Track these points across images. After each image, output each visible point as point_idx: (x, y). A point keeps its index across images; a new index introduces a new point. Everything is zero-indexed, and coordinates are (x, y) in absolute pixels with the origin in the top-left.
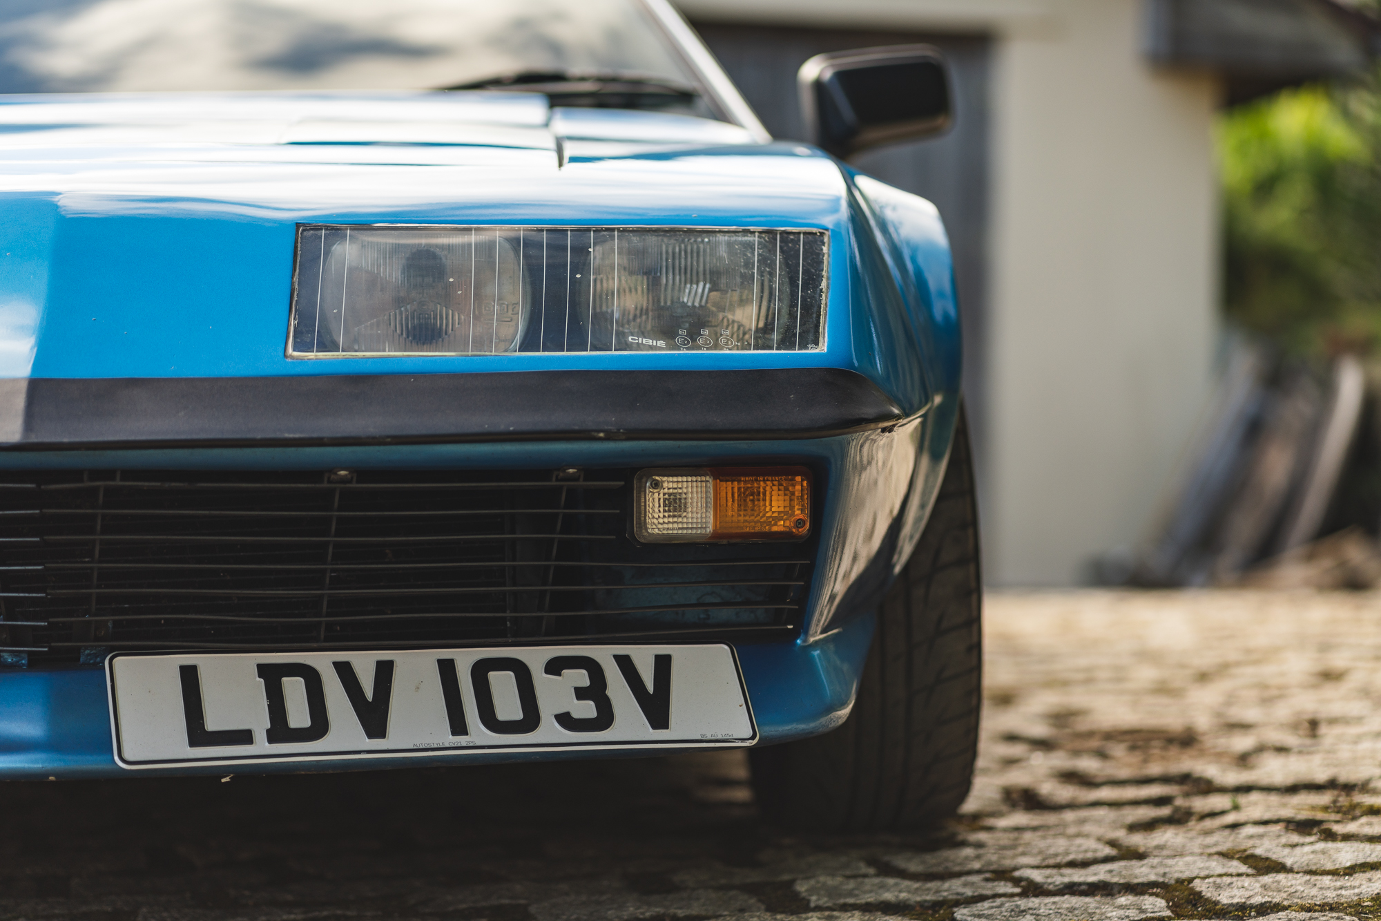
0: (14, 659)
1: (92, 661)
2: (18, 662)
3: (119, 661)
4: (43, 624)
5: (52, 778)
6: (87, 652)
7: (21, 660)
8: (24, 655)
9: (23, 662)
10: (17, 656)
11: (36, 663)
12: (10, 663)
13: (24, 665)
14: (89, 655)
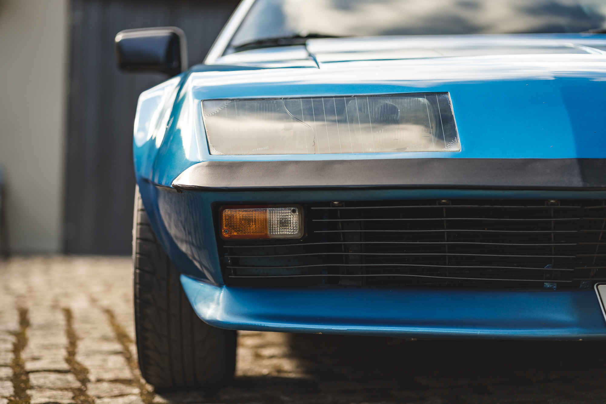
0: (551, 286)
1: (585, 287)
2: (552, 287)
3: (600, 286)
4: (572, 270)
5: (581, 340)
6: (584, 283)
7: (554, 286)
8: (555, 284)
9: (554, 287)
10: (551, 284)
11: (561, 287)
12: (549, 287)
13: (555, 288)
14: (584, 284)
